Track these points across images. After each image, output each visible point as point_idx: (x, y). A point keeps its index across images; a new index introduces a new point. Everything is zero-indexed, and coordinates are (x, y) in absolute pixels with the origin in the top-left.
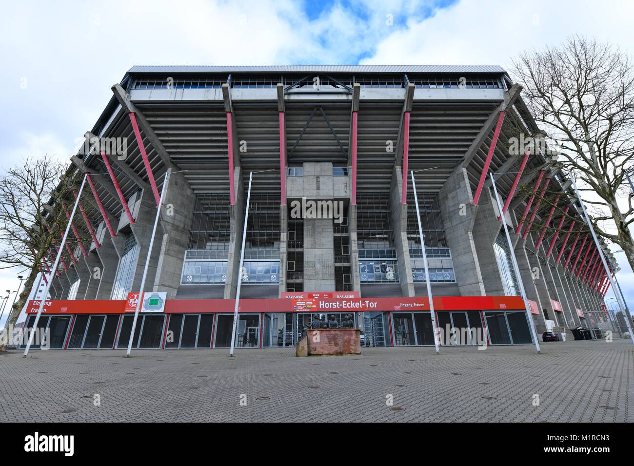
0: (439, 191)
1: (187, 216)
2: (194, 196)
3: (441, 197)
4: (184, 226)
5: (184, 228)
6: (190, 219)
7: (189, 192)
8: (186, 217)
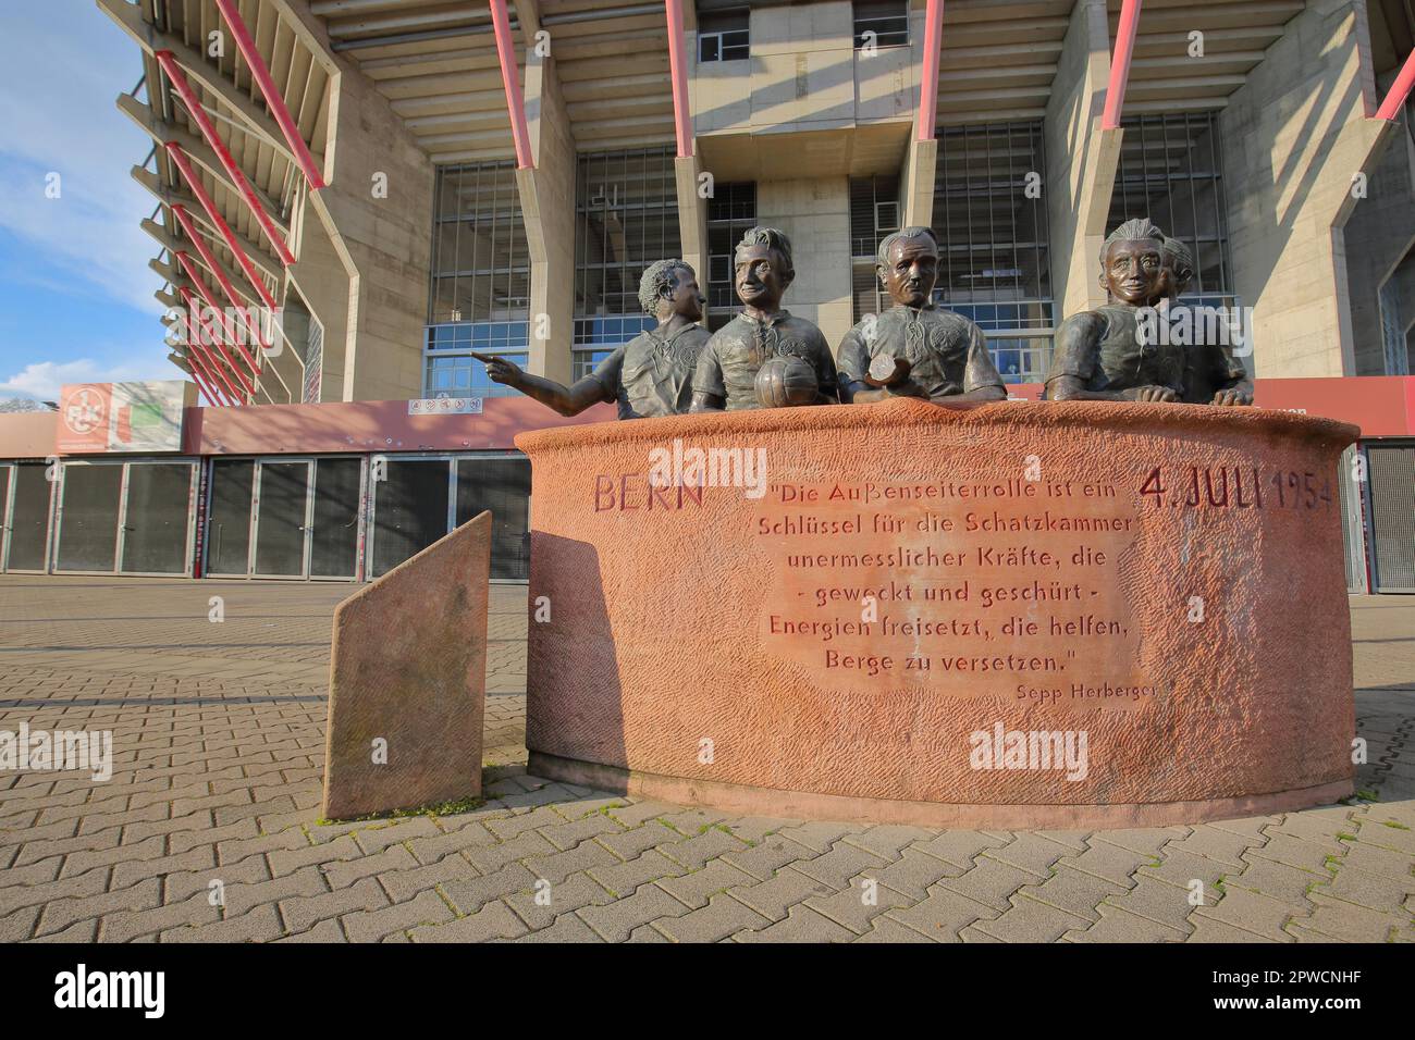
0: (1222, 102)
1: (417, 229)
2: (431, 173)
3: (1227, 123)
4: (411, 259)
5: (411, 263)
6: (426, 238)
7: (413, 158)
8: (413, 231)
